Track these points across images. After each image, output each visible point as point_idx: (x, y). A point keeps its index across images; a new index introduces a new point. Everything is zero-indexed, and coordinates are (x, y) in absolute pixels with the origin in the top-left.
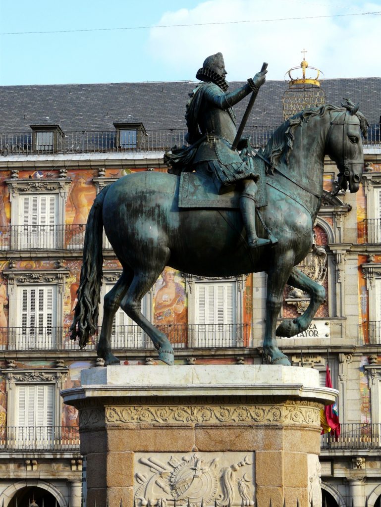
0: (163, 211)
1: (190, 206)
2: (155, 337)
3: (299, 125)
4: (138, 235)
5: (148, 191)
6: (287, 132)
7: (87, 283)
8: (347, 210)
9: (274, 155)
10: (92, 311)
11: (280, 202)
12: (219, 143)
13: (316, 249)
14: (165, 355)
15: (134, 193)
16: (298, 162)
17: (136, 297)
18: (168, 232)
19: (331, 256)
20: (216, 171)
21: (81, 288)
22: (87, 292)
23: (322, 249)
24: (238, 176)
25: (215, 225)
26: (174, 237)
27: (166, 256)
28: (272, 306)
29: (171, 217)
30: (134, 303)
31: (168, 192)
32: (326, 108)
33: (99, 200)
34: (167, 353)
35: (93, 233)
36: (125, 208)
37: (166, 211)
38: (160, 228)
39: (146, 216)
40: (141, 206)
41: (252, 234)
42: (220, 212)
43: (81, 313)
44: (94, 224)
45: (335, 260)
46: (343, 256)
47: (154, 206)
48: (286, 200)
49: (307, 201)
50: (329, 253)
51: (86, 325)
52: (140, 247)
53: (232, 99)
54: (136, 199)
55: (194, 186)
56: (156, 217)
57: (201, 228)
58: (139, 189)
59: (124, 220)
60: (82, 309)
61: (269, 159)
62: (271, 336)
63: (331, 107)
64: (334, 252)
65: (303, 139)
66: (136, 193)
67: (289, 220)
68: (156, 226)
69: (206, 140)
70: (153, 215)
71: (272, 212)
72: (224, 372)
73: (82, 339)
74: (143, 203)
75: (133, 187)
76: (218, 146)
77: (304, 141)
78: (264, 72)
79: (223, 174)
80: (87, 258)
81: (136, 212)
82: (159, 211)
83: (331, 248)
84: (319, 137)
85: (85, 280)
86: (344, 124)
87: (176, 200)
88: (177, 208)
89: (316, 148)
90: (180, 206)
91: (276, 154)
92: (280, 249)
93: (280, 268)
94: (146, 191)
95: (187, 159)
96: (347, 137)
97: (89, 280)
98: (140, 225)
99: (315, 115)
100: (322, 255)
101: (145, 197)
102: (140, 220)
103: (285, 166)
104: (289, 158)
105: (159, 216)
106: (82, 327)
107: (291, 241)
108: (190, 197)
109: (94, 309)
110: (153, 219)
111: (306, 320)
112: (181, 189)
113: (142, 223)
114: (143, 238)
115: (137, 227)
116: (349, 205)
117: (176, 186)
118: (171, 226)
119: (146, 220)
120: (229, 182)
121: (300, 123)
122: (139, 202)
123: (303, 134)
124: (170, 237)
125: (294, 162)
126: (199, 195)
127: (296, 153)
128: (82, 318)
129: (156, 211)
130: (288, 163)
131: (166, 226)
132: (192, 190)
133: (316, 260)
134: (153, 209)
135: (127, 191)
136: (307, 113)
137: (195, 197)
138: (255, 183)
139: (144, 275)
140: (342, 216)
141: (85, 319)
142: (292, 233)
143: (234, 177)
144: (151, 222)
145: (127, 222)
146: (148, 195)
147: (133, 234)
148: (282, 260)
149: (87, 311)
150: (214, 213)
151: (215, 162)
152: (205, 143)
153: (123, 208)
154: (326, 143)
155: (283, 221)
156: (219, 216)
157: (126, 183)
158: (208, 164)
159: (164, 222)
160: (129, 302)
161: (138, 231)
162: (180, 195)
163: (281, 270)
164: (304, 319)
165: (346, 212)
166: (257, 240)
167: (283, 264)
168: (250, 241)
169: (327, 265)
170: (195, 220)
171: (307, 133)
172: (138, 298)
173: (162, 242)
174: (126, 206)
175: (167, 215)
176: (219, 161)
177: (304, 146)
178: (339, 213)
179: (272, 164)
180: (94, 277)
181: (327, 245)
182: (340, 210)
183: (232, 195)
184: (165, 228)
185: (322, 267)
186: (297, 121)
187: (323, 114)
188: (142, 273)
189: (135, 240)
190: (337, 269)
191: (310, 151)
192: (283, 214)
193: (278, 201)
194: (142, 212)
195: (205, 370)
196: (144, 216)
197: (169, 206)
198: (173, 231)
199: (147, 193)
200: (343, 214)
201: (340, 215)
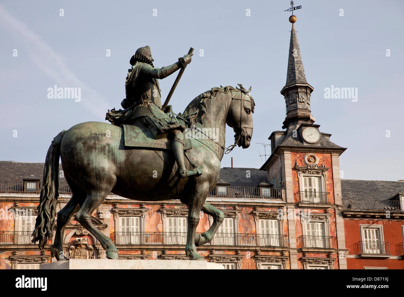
0: (112, 148)
1: (134, 146)
2: (104, 241)
3: (210, 98)
4: (92, 164)
5: (100, 134)
6: (201, 102)
7: (47, 200)
8: (105, 227)
9: (192, 116)
10: (51, 222)
11: (200, 148)
12: (152, 105)
13: (88, 246)
14: (112, 254)
15: (89, 134)
16: (210, 122)
17: (89, 211)
18: (116, 164)
19: (96, 250)
20: (153, 123)
21: (42, 204)
22: (47, 207)
23: (91, 247)
24: (172, 126)
25: (153, 160)
26: (120, 168)
27: (114, 181)
28: (193, 220)
29: (118, 153)
30: (87, 215)
31: (115, 135)
32: (229, 88)
33: (57, 141)
34: (113, 252)
35: (52, 165)
36: (82, 145)
37: (114, 149)
38: (110, 161)
39: (99, 151)
40: (95, 144)
41: (183, 167)
42: (157, 151)
43: (42, 223)
44: (52, 158)
45: (98, 252)
46: (102, 251)
47: (105, 144)
48: (203, 147)
49: (216, 150)
50: (95, 249)
51: (46, 232)
52: (94, 174)
53: (167, 71)
54: (91, 139)
55: (135, 132)
56: (106, 152)
57: (142, 163)
58: (93, 132)
59: (80, 154)
60: (43, 220)
61: (189, 120)
62: (192, 242)
63: (231, 88)
64: (97, 248)
65: (213, 108)
66: (91, 134)
67: (207, 161)
68: (107, 158)
69: (141, 103)
70: (104, 151)
71: (194, 154)
72: (163, 265)
73: (42, 242)
74: (97, 142)
75: (88, 130)
76: (152, 107)
77: (213, 109)
78: (191, 54)
79: (159, 124)
80: (47, 182)
81: (90, 149)
82: (109, 148)
83: (96, 246)
84: (225, 107)
85: (45, 199)
86: (241, 100)
87: (123, 141)
88: (123, 146)
89: (222, 115)
90: (126, 145)
91: (194, 116)
92: (200, 180)
93: (200, 194)
94: (99, 133)
95: (125, 117)
96: (244, 109)
97: (49, 198)
98: (94, 158)
99: (221, 92)
100: (91, 250)
101: (98, 138)
102: (93, 154)
103: (200, 124)
104: (203, 119)
105: (109, 152)
106: (43, 233)
107: (208, 175)
108: (133, 140)
109: (52, 220)
110: (105, 154)
111: (211, 234)
112: (125, 134)
113: (96, 156)
114: (97, 167)
115: (91, 158)
116: (106, 225)
117: (121, 132)
118: (118, 159)
119: (98, 154)
120: (165, 130)
121: (211, 96)
122: (93, 141)
123: (213, 103)
124: (117, 167)
125: (207, 122)
126: (140, 138)
127: (208, 116)
128: (43, 226)
129: (107, 148)
130: (203, 123)
131: (114, 160)
132: (134, 135)
133: (87, 252)
134: (104, 147)
135: (83, 133)
136: (215, 90)
137: (137, 140)
138: (182, 132)
139: (96, 194)
140: (102, 230)
141: (45, 227)
142: (208, 170)
143: (169, 127)
144: (103, 156)
145: (83, 154)
146: (100, 136)
147: (89, 164)
148: (202, 188)
149: (46, 222)
150: (152, 152)
151: (151, 117)
152: (140, 105)
153: (80, 145)
154: (229, 112)
155: (202, 161)
156: (156, 154)
157: (81, 127)
158: (145, 118)
159: (112, 156)
160: (83, 214)
161: (92, 161)
162: (125, 138)
163: (201, 195)
164: (210, 233)
165: (104, 228)
166: (186, 172)
167: (202, 191)
168: (182, 172)
169: (93, 255)
170: (137, 156)
171: (216, 103)
172: (90, 211)
173: (112, 171)
174: (82, 143)
175: (116, 152)
176: (154, 116)
177: (214, 112)
178: (101, 228)
179: (191, 123)
180: (52, 197)
181: (94, 245)
182: (101, 227)
183: (165, 140)
184: (114, 161)
185: (91, 256)
186: (209, 95)
187: (227, 92)
188: (94, 193)
189: (90, 168)
190: (99, 257)
191: (218, 116)
192: (202, 156)
193: (198, 147)
194: (95, 148)
195: (149, 263)
196: (97, 151)
197: (117, 145)
198: (120, 164)
199: (99, 135)
200: (103, 229)
201: (101, 229)
